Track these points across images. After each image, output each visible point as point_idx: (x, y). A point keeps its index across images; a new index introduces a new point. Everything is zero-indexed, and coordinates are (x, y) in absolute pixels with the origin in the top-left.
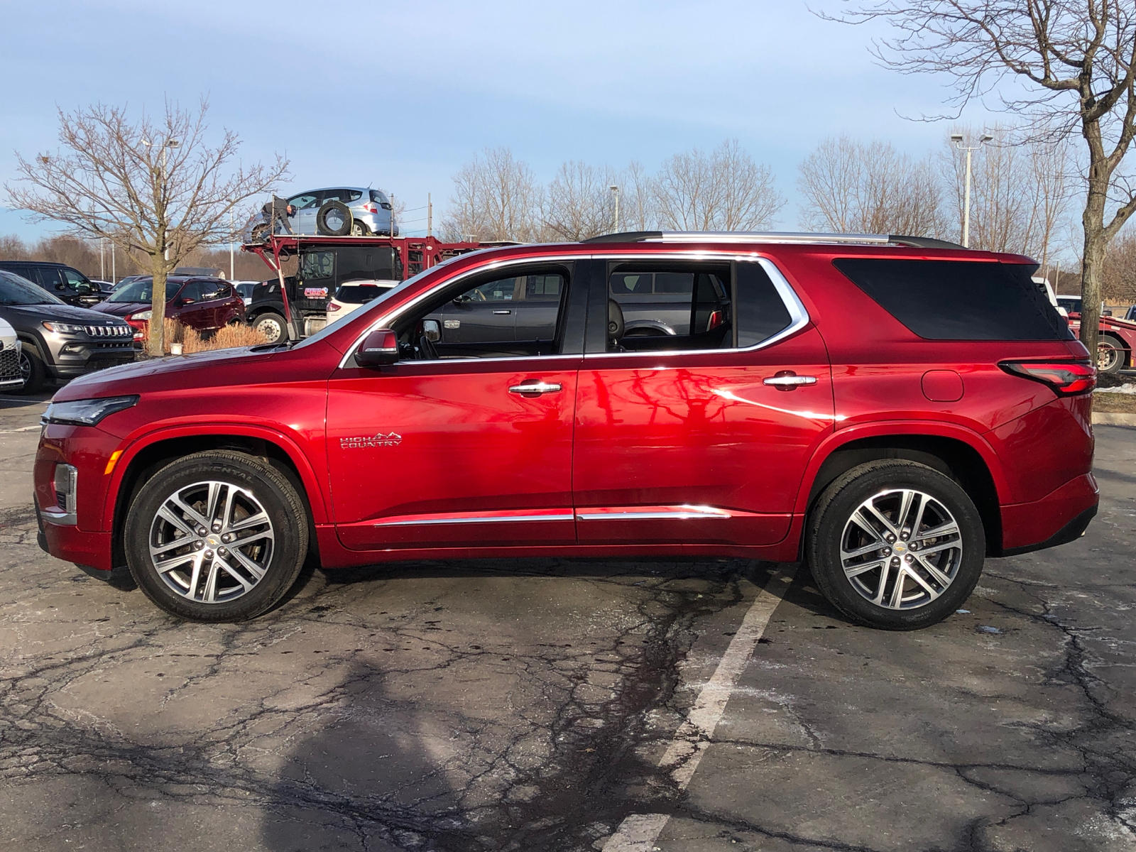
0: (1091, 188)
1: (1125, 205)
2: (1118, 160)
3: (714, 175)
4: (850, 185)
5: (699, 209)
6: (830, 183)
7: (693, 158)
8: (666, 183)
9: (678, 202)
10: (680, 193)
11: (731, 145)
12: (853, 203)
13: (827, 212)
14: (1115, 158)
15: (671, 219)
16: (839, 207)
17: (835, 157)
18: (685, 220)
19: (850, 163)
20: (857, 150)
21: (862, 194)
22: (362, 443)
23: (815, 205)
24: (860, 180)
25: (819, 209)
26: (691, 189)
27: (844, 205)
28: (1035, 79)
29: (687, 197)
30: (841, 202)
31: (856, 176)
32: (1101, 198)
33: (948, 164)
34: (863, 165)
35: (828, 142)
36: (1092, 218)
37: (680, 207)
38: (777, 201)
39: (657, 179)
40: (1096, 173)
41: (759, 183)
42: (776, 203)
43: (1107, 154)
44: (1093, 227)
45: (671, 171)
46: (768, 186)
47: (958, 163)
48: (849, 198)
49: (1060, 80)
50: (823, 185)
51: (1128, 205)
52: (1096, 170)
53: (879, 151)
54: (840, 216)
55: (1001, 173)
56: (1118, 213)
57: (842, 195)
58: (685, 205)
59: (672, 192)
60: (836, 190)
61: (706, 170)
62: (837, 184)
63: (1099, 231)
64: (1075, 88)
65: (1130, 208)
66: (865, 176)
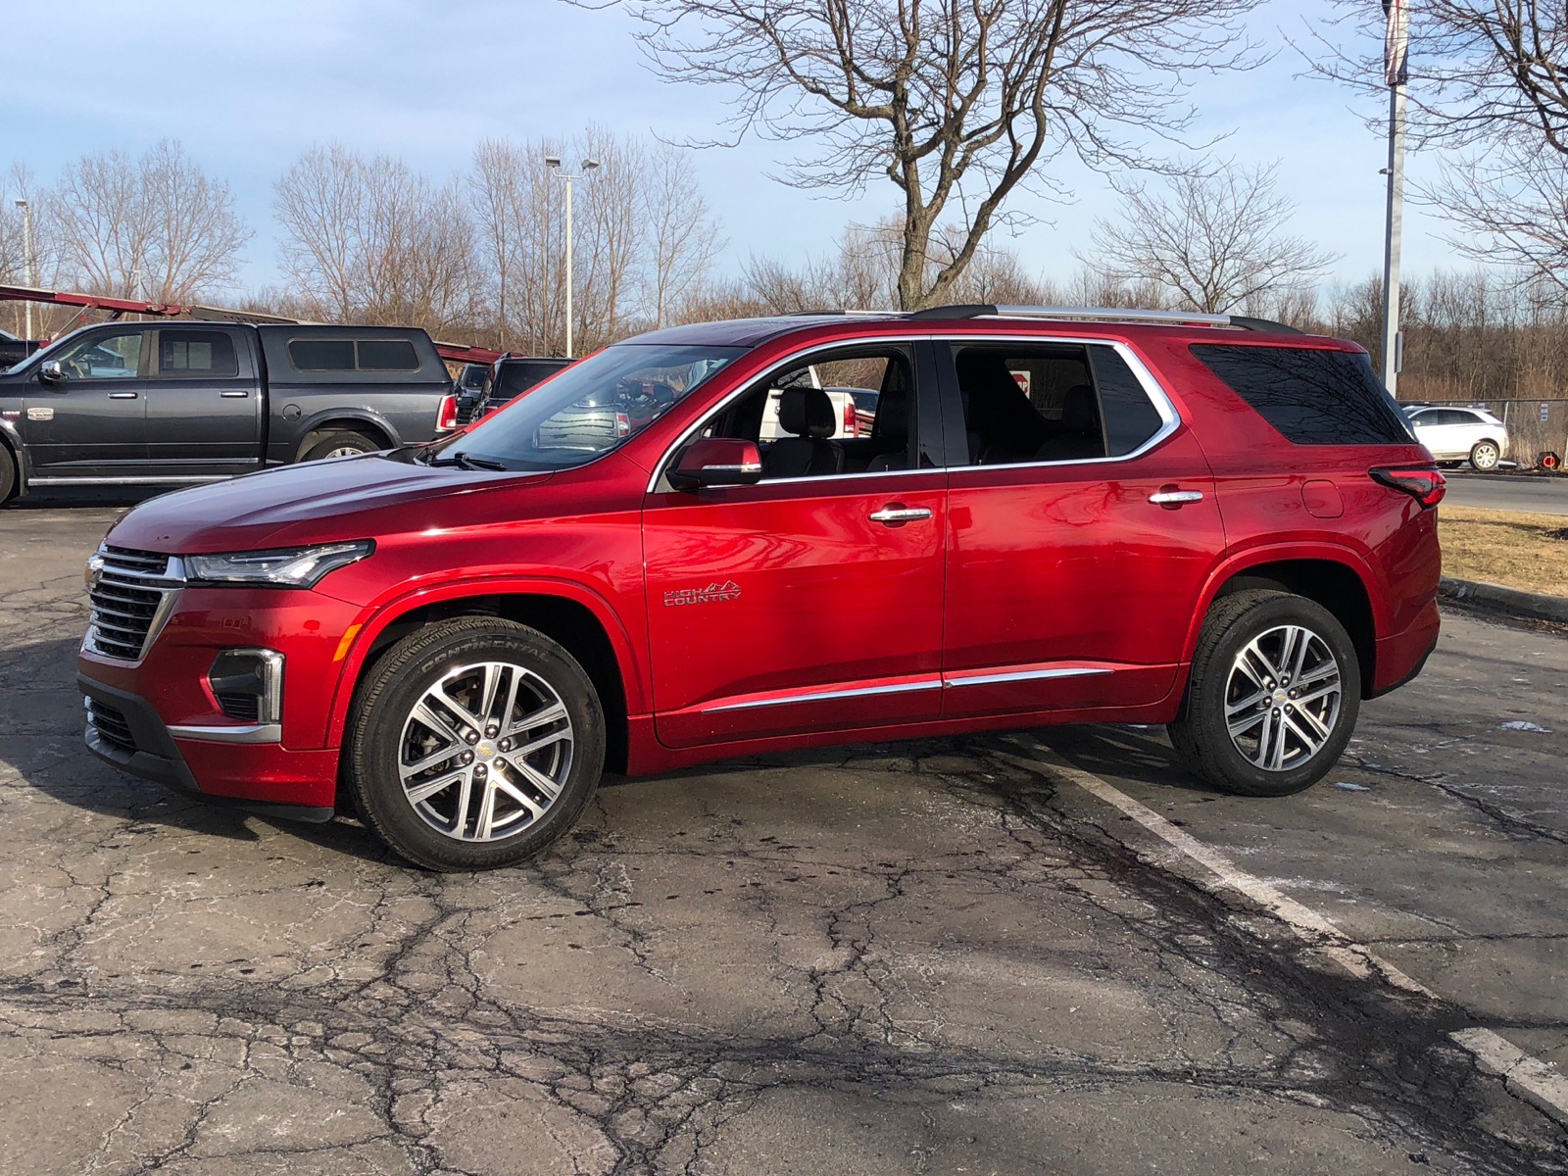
0: (907, 246)
1: (947, 267)
2: (938, 210)
3: (146, 190)
4: (349, 215)
5: (124, 239)
6: (319, 211)
7: (112, 163)
8: (71, 198)
9: (88, 226)
10: (94, 214)
11: (171, 147)
12: (353, 241)
13: (317, 251)
14: (935, 208)
15: (80, 252)
16: (333, 244)
17: (325, 175)
18: (102, 253)
19: (347, 183)
20: (356, 167)
21: (364, 227)
22: (691, 597)
23: (299, 240)
24: (361, 209)
25: (305, 246)
26: (109, 208)
27: (340, 242)
28: (836, 102)
29: (103, 220)
30: (337, 238)
31: (355, 202)
32: (921, 258)
33: (482, 193)
34: (364, 187)
35: (314, 153)
36: (911, 282)
37: (94, 233)
38: (240, 233)
39: (55, 189)
40: (914, 226)
41: (212, 204)
42: (238, 235)
43: (925, 203)
44: (911, 293)
45: (78, 181)
46: (226, 210)
47: (494, 193)
48: (348, 233)
49: (868, 105)
50: (311, 213)
51: (951, 267)
52: (914, 222)
53: (387, 168)
54: (335, 254)
55: (551, 209)
56: (939, 276)
57: (338, 227)
58: (102, 230)
59: (80, 212)
60: (329, 220)
61: (133, 182)
62: (329, 212)
63: (919, 298)
64: (887, 117)
65: (954, 272)
66: (367, 204)
